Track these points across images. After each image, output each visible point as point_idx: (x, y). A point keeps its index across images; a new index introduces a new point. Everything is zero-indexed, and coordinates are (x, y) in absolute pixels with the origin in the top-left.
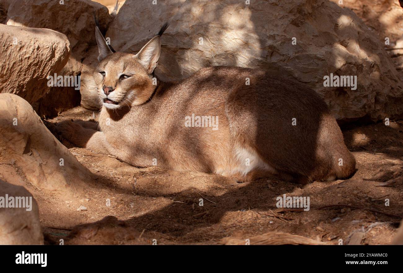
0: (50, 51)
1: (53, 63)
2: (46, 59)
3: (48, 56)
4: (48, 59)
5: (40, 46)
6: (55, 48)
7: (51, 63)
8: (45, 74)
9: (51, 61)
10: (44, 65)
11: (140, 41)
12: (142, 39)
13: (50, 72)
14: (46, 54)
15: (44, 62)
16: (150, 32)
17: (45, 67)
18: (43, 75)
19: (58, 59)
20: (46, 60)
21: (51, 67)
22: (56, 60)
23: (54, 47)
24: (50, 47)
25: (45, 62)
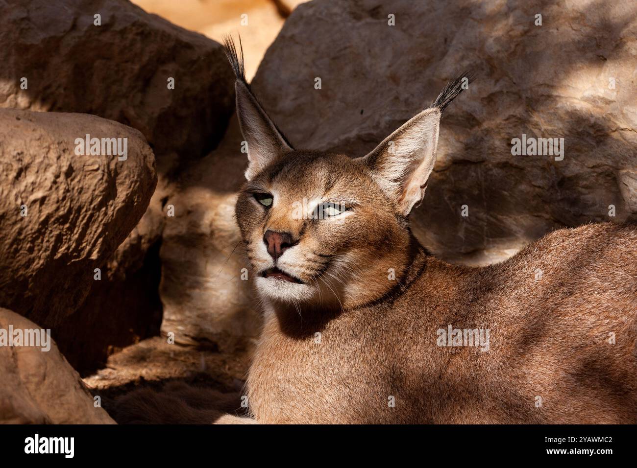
0: (102, 179)
1: (110, 213)
2: (91, 203)
3: (96, 192)
4: (95, 203)
5: (76, 166)
6: (116, 169)
7: (106, 214)
8: (88, 248)
9: (104, 209)
10: (84, 221)
11: (336, 141)
12: (343, 137)
13: (101, 240)
14: (92, 188)
15: (86, 211)
16: (365, 115)
17: (87, 226)
18: (83, 249)
19: (124, 201)
20: (92, 206)
21: (104, 224)
22: (120, 205)
23: (112, 166)
24: (102, 168)
25: (89, 213)
